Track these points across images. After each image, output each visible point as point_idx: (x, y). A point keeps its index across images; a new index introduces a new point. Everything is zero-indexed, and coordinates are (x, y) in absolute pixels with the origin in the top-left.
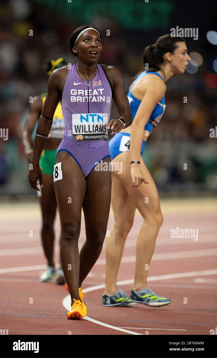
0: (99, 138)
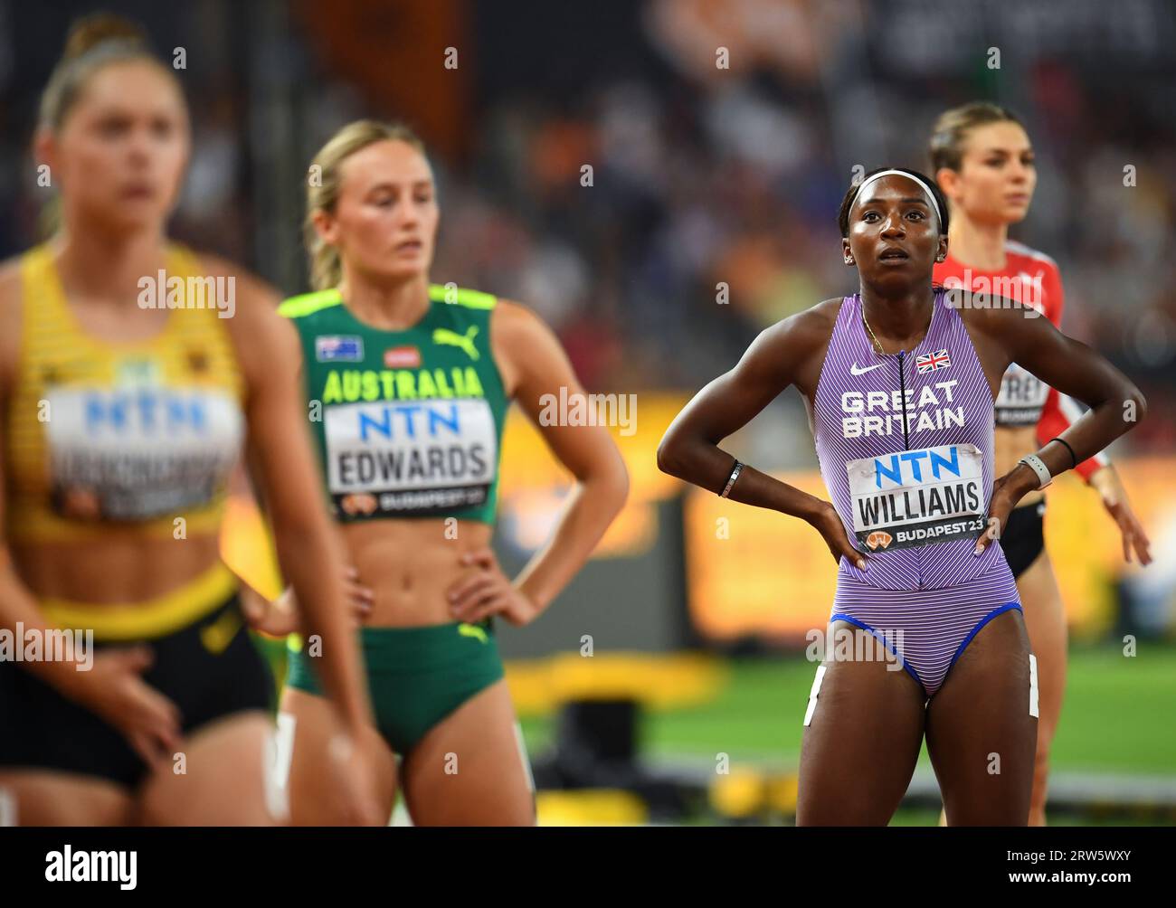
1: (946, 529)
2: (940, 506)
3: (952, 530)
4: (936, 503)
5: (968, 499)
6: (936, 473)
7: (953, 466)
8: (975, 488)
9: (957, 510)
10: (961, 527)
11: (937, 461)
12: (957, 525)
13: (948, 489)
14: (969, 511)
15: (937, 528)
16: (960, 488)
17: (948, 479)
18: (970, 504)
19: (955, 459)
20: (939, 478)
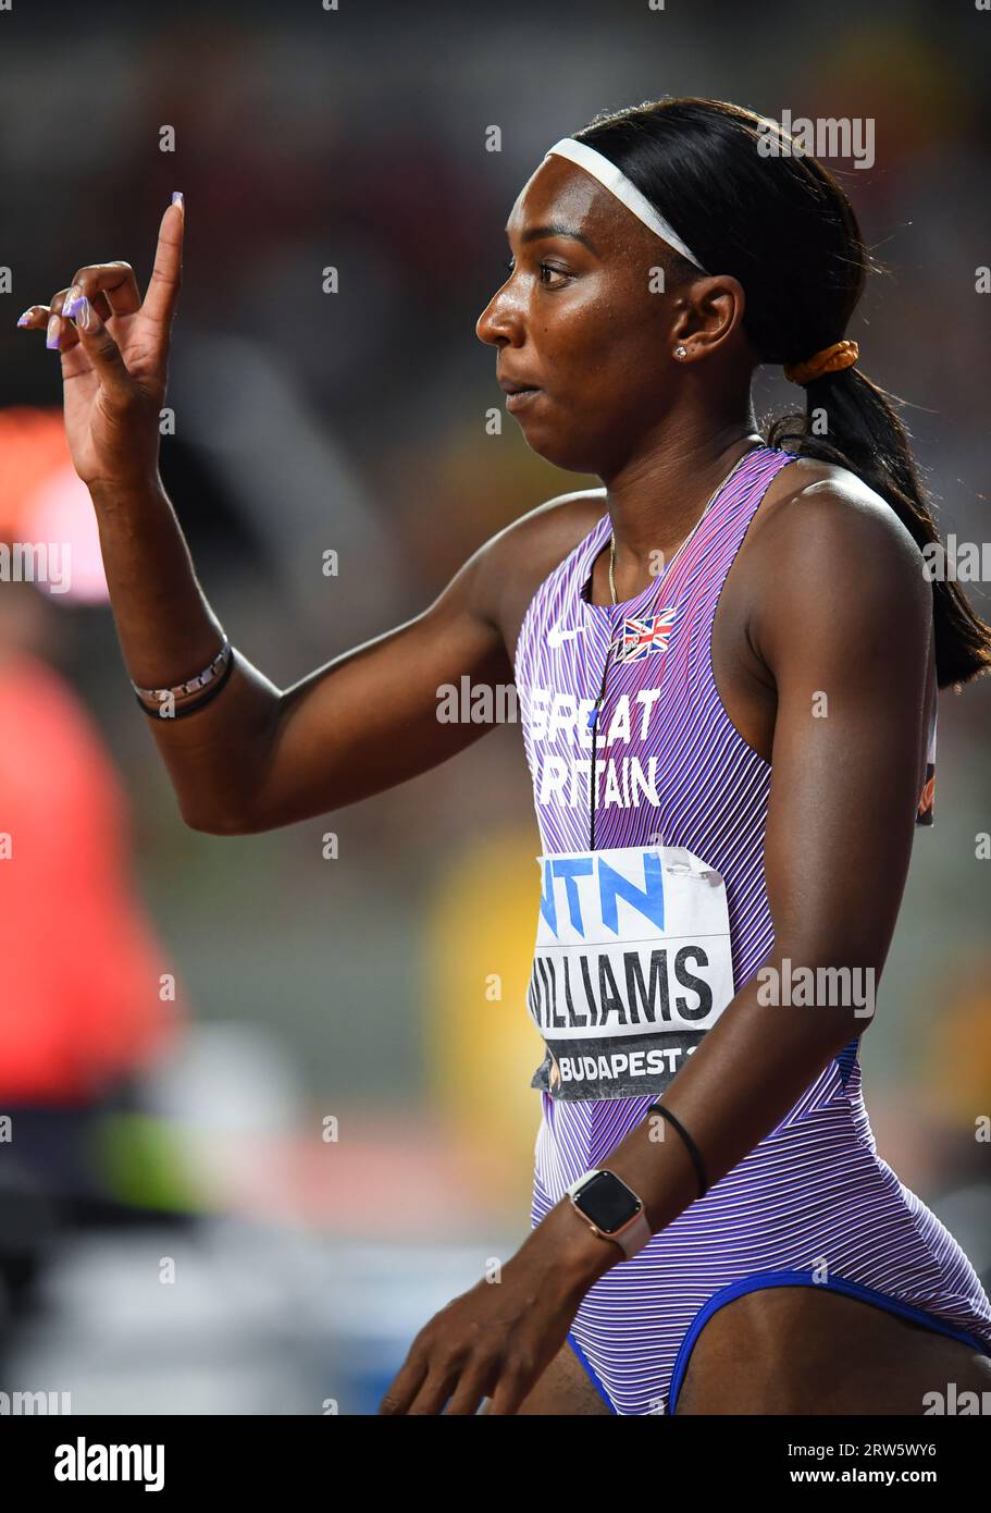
0: (633, 1073)
1: (631, 1062)
2: (616, 1004)
3: (646, 1065)
4: (610, 995)
5: (676, 989)
6: (610, 917)
7: (650, 902)
8: (703, 960)
9: (651, 1018)
10: (666, 1060)
11: (614, 885)
12: (658, 1053)
13: (631, 960)
14: (678, 1022)
15: (614, 1058)
16: (658, 959)
17: (637, 935)
18: (681, 1002)
19: (655, 886)
20: (616, 932)
